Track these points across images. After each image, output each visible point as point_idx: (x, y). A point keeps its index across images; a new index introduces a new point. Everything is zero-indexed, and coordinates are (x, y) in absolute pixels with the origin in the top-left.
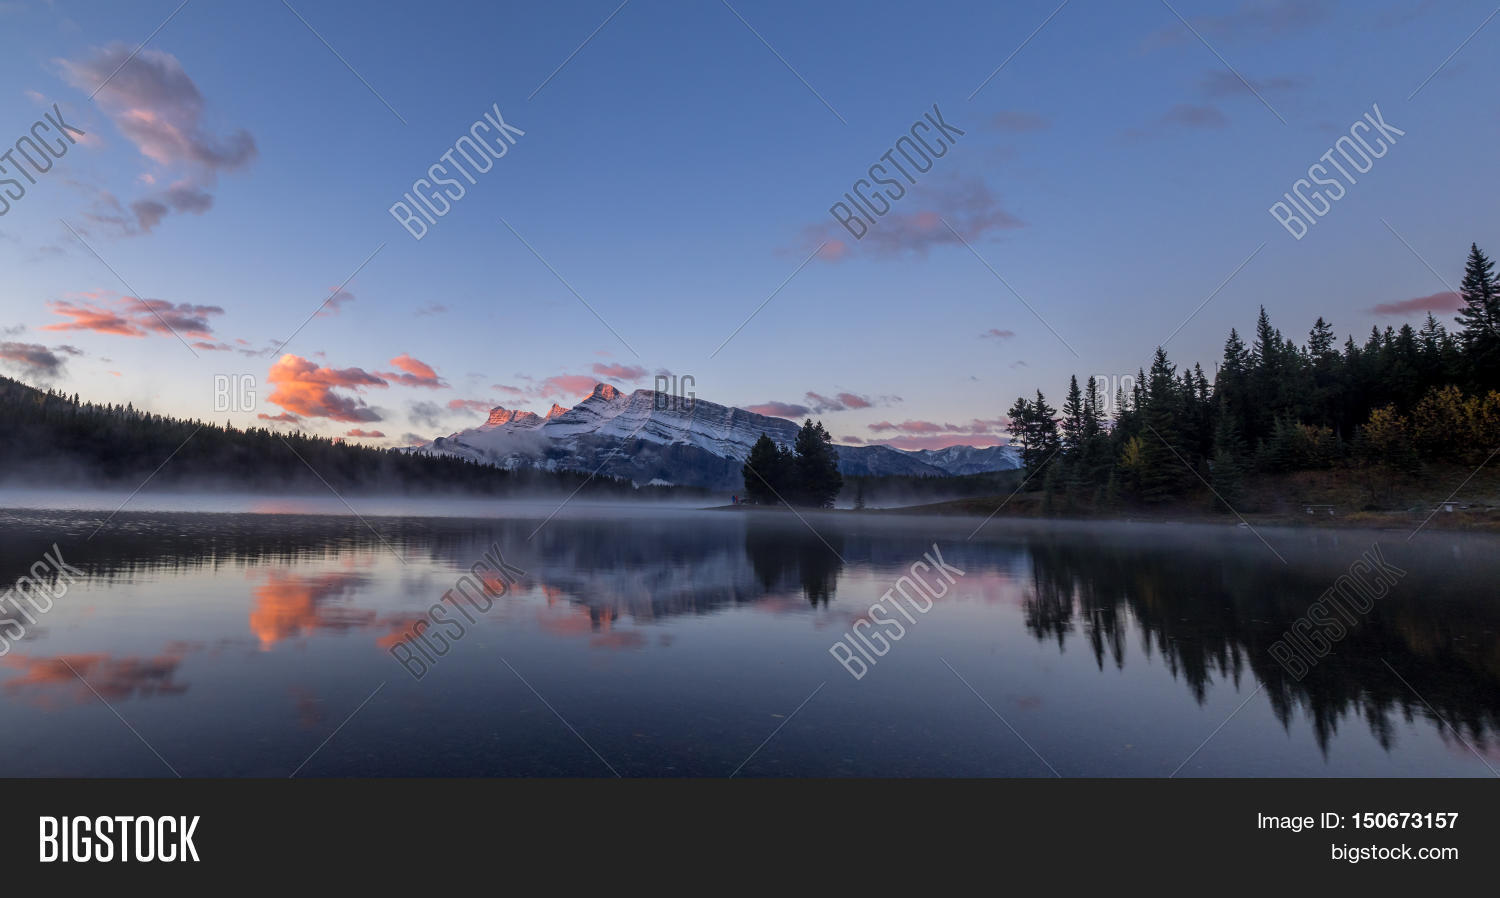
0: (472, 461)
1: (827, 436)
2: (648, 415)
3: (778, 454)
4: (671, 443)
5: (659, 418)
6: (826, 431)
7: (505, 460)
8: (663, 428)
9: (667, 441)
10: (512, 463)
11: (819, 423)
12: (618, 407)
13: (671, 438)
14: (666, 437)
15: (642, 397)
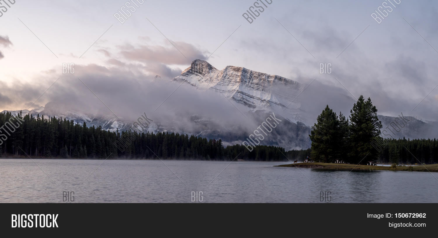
0: (81, 124)
1: (375, 110)
2: (236, 87)
3: (337, 123)
4: (255, 110)
5: (246, 90)
6: (374, 105)
7: (111, 123)
8: (248, 98)
9: (252, 109)
10: (117, 126)
11: (369, 99)
12: (211, 80)
13: (254, 107)
14: (250, 106)
15: (232, 72)
